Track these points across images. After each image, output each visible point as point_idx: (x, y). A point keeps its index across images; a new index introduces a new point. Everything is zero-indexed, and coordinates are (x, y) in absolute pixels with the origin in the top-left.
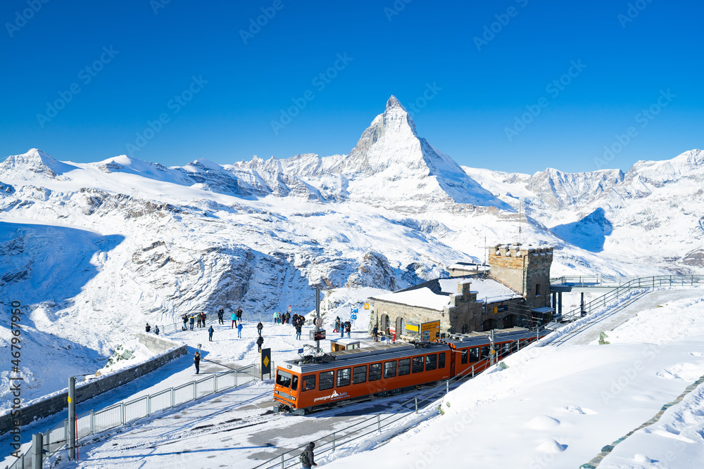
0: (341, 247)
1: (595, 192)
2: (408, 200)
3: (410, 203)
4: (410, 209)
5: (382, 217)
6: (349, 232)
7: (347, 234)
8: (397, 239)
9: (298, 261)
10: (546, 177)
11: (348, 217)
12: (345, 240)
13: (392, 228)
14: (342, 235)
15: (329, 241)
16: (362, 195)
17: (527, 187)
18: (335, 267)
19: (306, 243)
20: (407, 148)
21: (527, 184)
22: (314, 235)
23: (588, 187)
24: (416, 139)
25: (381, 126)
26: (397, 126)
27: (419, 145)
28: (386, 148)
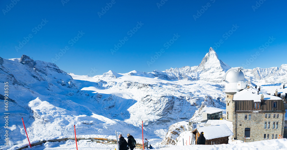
0: (198, 94)
1: (270, 74)
3: (217, 80)
4: (217, 81)
5: (209, 84)
6: (200, 89)
7: (200, 90)
8: (214, 91)
9: (187, 98)
10: (256, 70)
11: (200, 85)
12: (199, 92)
13: (212, 87)
14: (198, 90)
15: (195, 92)
16: (203, 78)
17: (251, 73)
18: (197, 100)
19: (188, 93)
20: (216, 63)
21: (251, 72)
22: (191, 91)
23: (268, 72)
24: (218, 60)
25: (208, 57)
26: (213, 56)
27: (219, 62)
28: (210, 63)
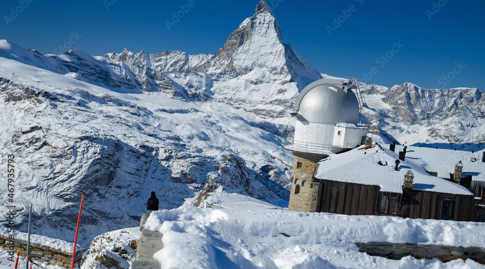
0: (201, 144)
1: (450, 109)
2: (267, 103)
3: (269, 107)
4: (269, 113)
5: (242, 119)
6: (210, 132)
7: (208, 132)
8: (253, 141)
9: (162, 155)
10: (403, 91)
11: (210, 117)
12: (205, 138)
13: (250, 130)
14: (203, 133)
15: (191, 138)
16: (224, 96)
17: (383, 100)
18: (195, 163)
19: (169, 138)
20: (271, 53)
21: (384, 96)
22: (178, 131)
23: (443, 103)
24: (281, 45)
25: (249, 29)
26: (264, 31)
27: (284, 51)
28: (251, 52)
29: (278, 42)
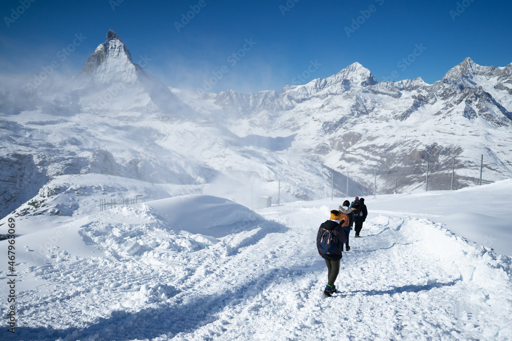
0: (73, 148)
1: (260, 106)
2: (127, 111)
3: (129, 114)
4: (129, 119)
5: (107, 125)
6: (80, 137)
7: (78, 137)
8: (119, 141)
9: (36, 160)
10: (228, 95)
11: (79, 125)
12: (76, 142)
13: (116, 133)
14: (74, 139)
15: (64, 144)
16: (90, 108)
17: (215, 103)
18: (69, 164)
19: (40, 145)
20: (125, 71)
21: (215, 100)
22: (51, 139)
23: (255, 103)
24: (132, 64)
25: (103, 53)
26: (116, 54)
27: (135, 69)
28: (108, 71)
29: (129, 62)
